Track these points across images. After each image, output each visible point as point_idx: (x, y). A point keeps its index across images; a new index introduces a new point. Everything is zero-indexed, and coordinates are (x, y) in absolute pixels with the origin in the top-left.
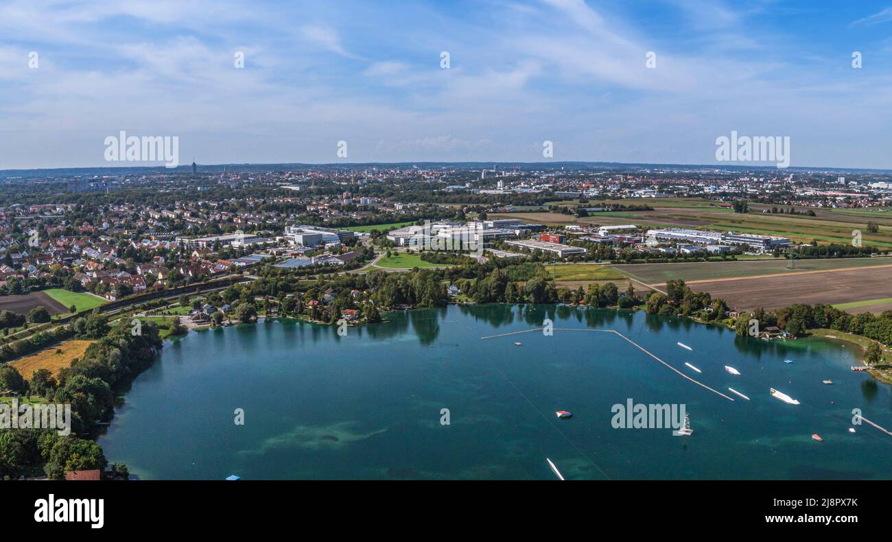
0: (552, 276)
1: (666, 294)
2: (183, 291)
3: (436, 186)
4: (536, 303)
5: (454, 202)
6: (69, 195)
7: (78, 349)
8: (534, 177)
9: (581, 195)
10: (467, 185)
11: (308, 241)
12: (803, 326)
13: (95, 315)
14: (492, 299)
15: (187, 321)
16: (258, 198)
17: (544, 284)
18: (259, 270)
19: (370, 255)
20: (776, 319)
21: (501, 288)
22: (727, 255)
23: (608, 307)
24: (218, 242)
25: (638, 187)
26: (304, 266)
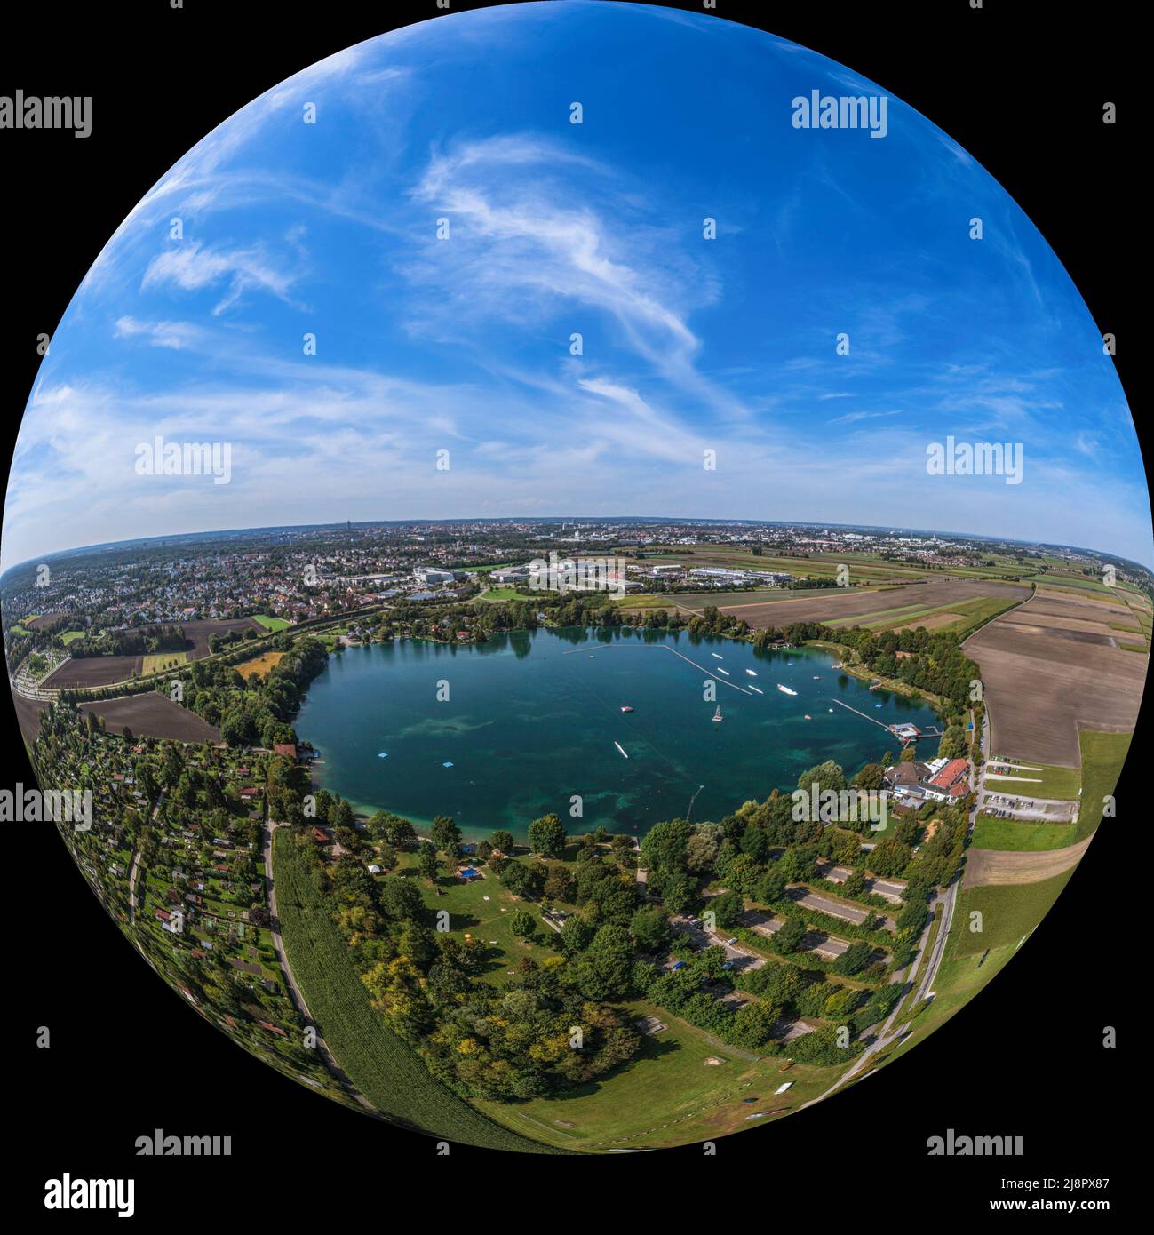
0: (618, 605)
1: (704, 617)
2: (342, 617)
3: (527, 536)
4: (605, 625)
5: (541, 548)
6: (267, 547)
7: (274, 659)
8: (604, 529)
9: (639, 542)
10: (552, 535)
11: (430, 579)
12: (801, 639)
13: (284, 634)
14: (572, 623)
15: (345, 640)
16: (394, 546)
17: (611, 611)
18: (395, 601)
19: (477, 590)
20: (782, 634)
21: (578, 615)
22: (748, 587)
23: (661, 628)
24: (365, 580)
25: (682, 536)
26: (427, 598)
